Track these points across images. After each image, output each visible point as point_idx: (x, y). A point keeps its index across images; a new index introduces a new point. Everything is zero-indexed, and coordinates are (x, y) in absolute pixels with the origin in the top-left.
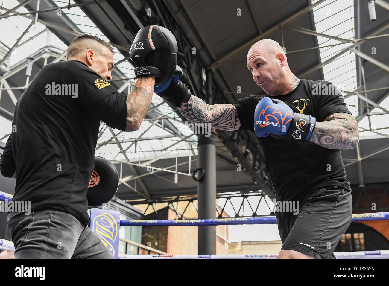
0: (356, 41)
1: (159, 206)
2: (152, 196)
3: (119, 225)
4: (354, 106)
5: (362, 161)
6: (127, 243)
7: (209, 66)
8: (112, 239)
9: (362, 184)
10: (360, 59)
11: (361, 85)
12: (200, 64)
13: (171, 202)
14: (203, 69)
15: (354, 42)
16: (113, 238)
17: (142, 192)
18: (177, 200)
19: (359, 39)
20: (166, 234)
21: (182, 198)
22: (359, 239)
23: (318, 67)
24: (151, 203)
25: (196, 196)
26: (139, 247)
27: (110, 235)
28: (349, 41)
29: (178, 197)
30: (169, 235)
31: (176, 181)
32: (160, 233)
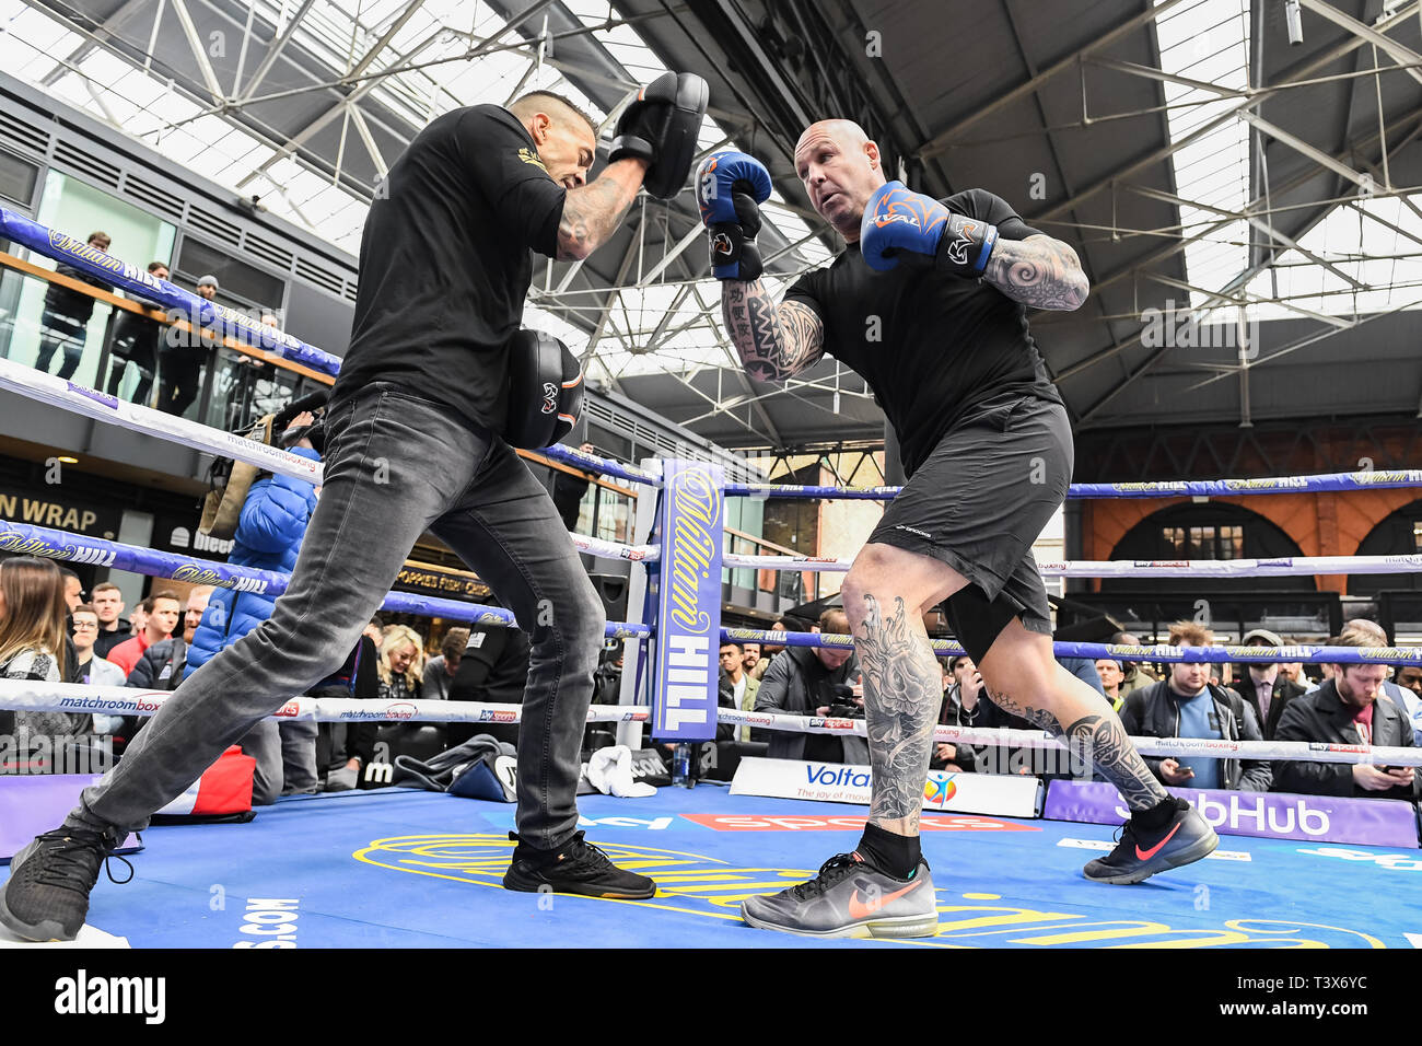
0: (1253, 92)
1: (799, 462)
2: (784, 440)
3: (723, 493)
4: (1242, 245)
5: (1250, 369)
6: (733, 535)
7: (913, 153)
8: (708, 522)
9: (1246, 421)
10: (1258, 135)
11: (1258, 198)
12: (895, 148)
13: (825, 454)
14: (900, 158)
15: (1248, 96)
16: (712, 521)
17: (765, 431)
18: (837, 450)
19: (1260, 90)
20: (816, 519)
21: (848, 445)
22: (1231, 539)
23: (1162, 154)
24: (782, 456)
25: (881, 442)
26: (758, 545)
27: (706, 514)
28: (1236, 93)
29: (841, 444)
30: (821, 522)
31: (836, 410)
32: (802, 519)
